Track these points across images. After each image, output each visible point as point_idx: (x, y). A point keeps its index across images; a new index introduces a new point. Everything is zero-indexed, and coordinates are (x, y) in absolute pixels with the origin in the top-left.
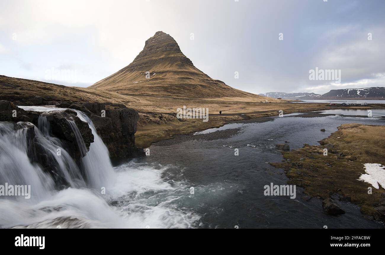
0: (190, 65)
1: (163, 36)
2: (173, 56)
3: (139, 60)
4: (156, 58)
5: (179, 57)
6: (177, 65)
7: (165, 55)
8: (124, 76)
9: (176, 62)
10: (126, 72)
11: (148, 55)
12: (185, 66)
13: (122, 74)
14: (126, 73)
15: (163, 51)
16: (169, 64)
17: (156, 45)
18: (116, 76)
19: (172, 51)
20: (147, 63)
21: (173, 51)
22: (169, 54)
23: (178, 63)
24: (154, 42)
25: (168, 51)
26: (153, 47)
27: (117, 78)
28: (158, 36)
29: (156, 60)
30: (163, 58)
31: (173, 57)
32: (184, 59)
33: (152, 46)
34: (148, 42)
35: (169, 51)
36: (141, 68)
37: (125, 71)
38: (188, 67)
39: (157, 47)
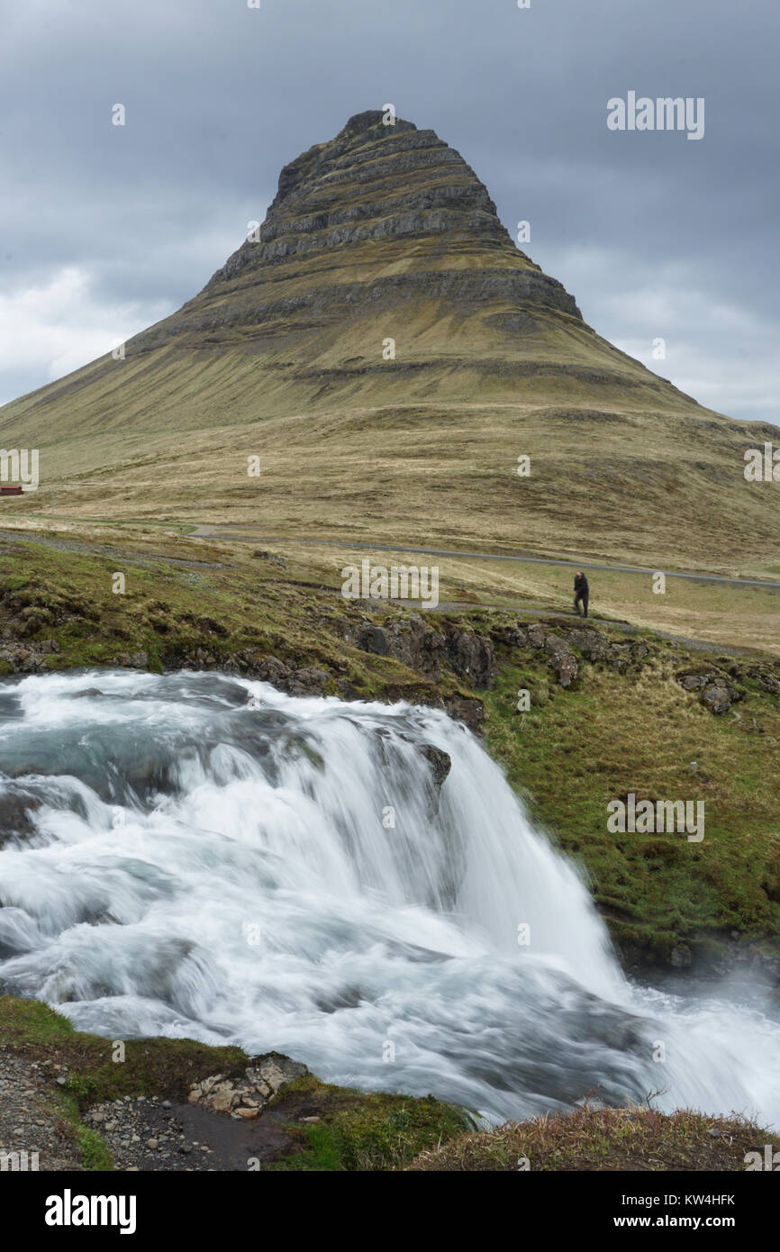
0: (566, 321)
1: (395, 141)
2: (461, 263)
3: (246, 287)
4: (360, 279)
5: (504, 272)
6: (492, 323)
7: (410, 261)
8: (166, 380)
9: (485, 303)
10: (168, 355)
11: (305, 257)
12: (540, 330)
13: (147, 371)
14: (174, 365)
15: (400, 237)
16: (439, 317)
17: (356, 193)
18: (110, 376)
19: (459, 238)
20: (303, 305)
21: (466, 237)
22: (439, 255)
23: (500, 310)
24: (342, 177)
25: (427, 234)
26: (335, 208)
27: (121, 393)
28: (362, 142)
29: (363, 289)
30: (402, 281)
31: (464, 274)
32: (533, 286)
33: (325, 201)
34: (297, 171)
35: (438, 234)
36: (270, 334)
37: (165, 350)
38: (561, 336)
39: (360, 210)
